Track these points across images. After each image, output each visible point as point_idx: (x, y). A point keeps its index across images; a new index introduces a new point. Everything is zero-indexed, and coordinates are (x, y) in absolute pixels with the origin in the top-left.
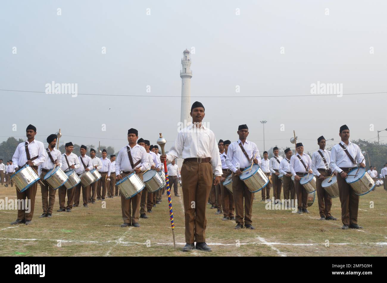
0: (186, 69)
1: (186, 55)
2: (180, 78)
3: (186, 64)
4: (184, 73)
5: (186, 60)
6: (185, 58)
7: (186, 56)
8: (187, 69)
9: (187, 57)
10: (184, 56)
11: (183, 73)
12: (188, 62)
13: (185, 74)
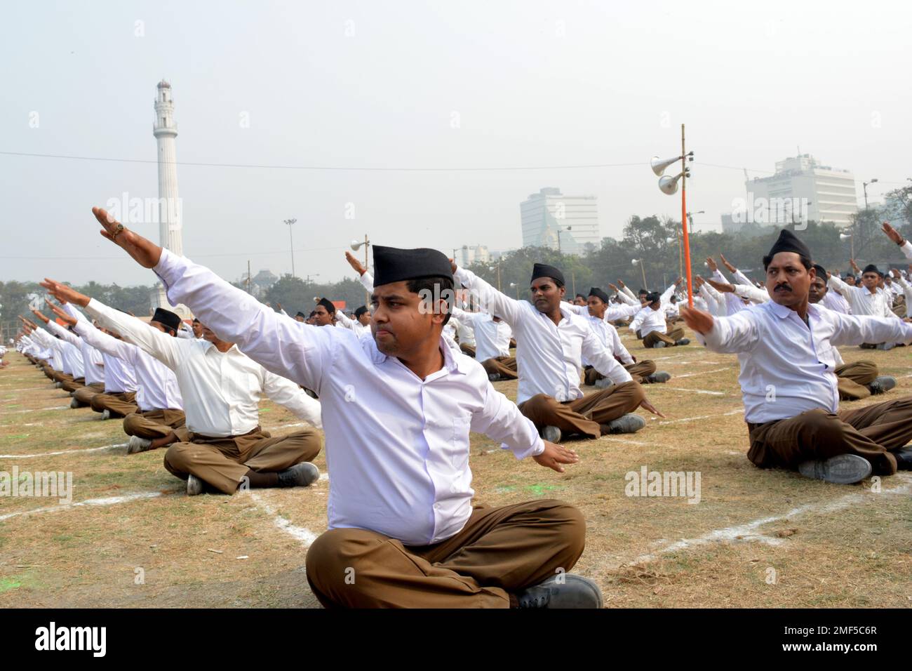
0: (165, 119)
1: (164, 92)
2: (154, 137)
3: (165, 109)
4: (162, 128)
5: (164, 100)
6: (162, 99)
7: (164, 94)
8: (167, 119)
9: (167, 95)
10: (160, 94)
11: (159, 128)
12: (169, 105)
13: (165, 130)
